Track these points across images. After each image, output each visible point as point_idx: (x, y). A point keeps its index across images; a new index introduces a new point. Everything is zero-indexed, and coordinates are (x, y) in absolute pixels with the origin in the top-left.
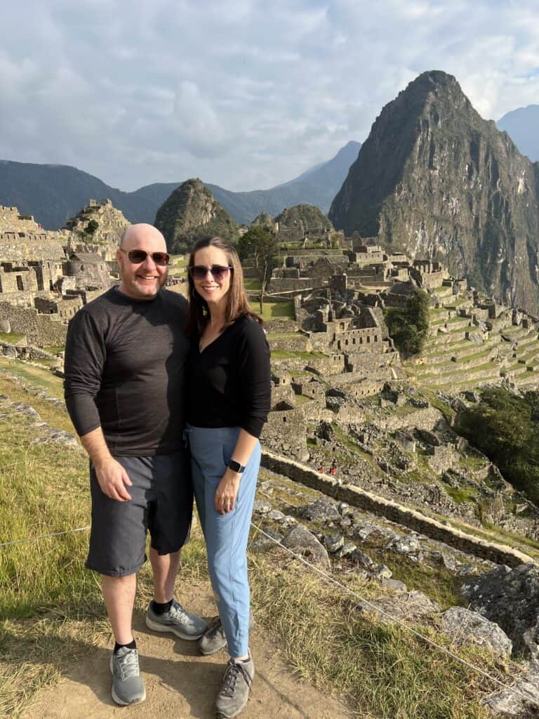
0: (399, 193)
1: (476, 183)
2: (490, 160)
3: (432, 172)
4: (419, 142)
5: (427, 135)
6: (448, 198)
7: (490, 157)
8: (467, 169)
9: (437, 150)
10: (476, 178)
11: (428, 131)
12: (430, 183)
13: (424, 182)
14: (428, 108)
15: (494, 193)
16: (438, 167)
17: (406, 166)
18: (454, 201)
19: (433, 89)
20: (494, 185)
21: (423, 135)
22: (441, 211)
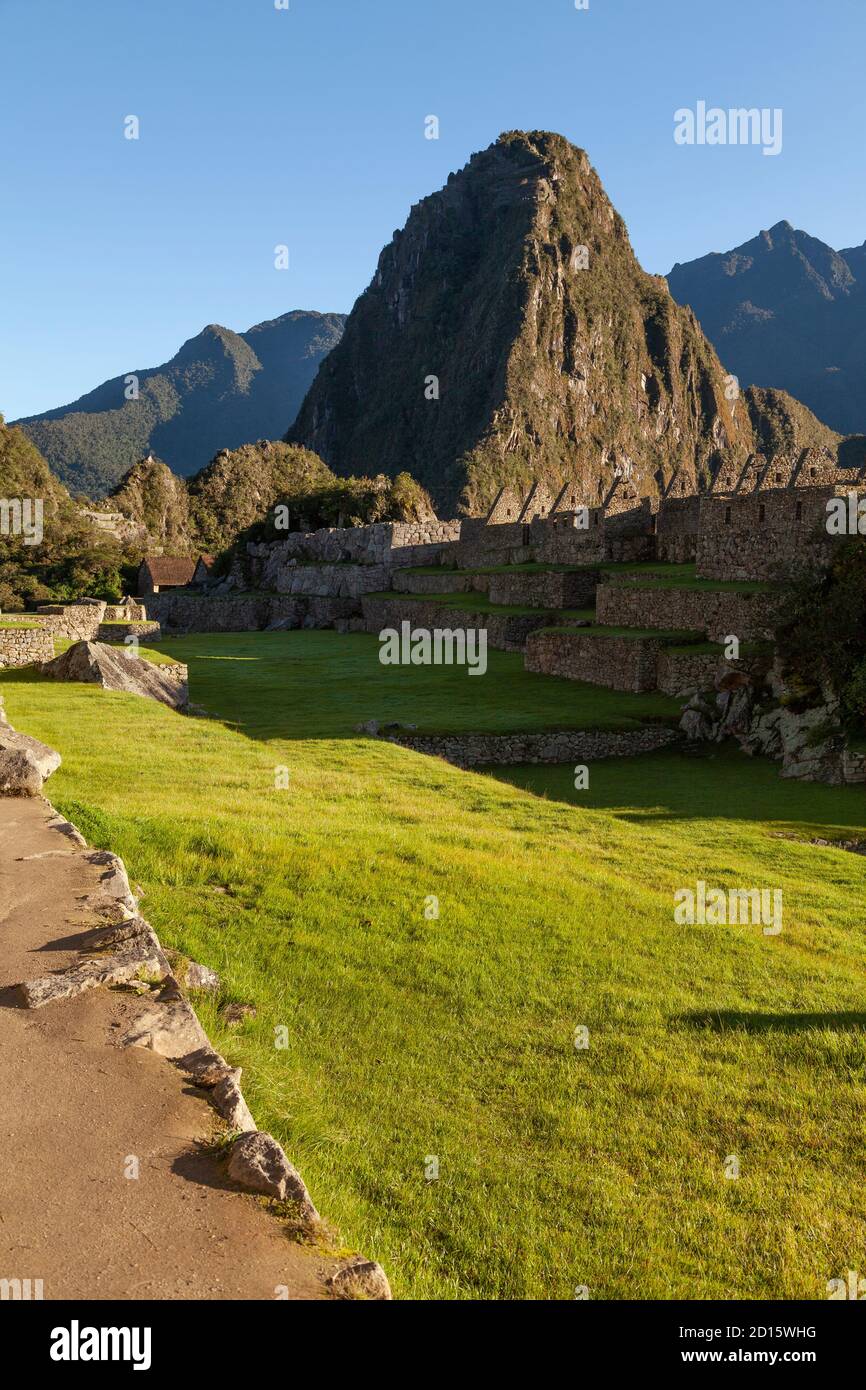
0: (505, 432)
1: (668, 425)
2: (693, 368)
3: (571, 383)
4: (535, 302)
5: (555, 284)
6: (612, 458)
7: (692, 360)
8: (643, 385)
9: (581, 327)
10: (666, 412)
11: (556, 276)
12: (570, 413)
13: (556, 411)
14: (543, 219)
15: (708, 451)
16: (585, 373)
17: (513, 360)
18: (626, 466)
19: (546, 172)
20: (706, 431)
21: (545, 285)
22: (600, 492)
